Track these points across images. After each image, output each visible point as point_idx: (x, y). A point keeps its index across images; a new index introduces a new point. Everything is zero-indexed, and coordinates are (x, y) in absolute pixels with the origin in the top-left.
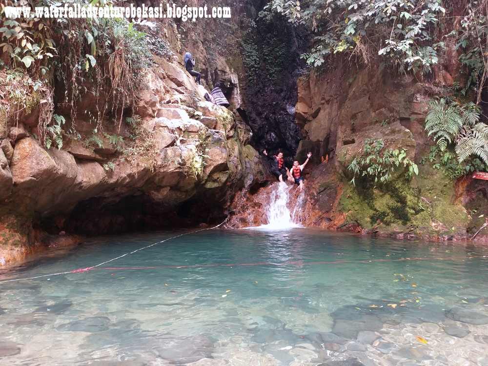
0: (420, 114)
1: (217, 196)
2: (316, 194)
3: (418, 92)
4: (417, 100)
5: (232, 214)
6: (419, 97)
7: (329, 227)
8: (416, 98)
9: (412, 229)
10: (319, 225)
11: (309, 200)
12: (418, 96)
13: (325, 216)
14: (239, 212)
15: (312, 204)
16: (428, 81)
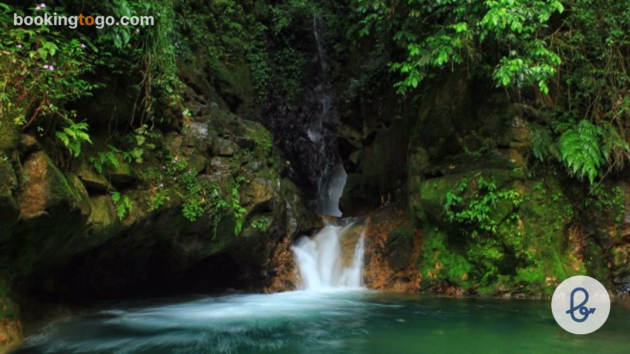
0: (520, 142)
1: (255, 249)
2: (382, 245)
3: (517, 114)
4: (515, 124)
5: (274, 274)
6: (518, 121)
7: (409, 289)
8: (515, 121)
9: (521, 286)
10: (392, 287)
11: (375, 254)
12: (517, 119)
13: (400, 274)
14: (283, 272)
15: (379, 260)
16: (527, 102)
